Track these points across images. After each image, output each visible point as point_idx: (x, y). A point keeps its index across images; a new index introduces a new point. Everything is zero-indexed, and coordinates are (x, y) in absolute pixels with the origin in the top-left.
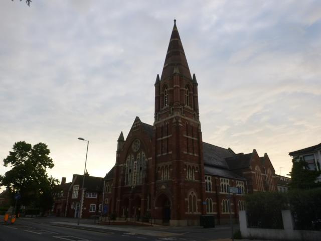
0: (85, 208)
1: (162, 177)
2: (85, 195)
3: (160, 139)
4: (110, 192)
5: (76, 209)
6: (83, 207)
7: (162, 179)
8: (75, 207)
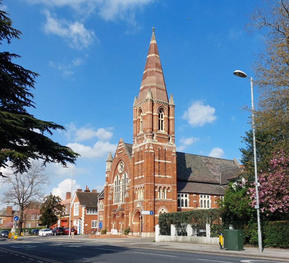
0: (86, 225)
1: (139, 196)
2: (85, 212)
3: (137, 163)
4: (103, 210)
5: (78, 225)
6: (84, 224)
7: (139, 199)
8: (77, 223)
